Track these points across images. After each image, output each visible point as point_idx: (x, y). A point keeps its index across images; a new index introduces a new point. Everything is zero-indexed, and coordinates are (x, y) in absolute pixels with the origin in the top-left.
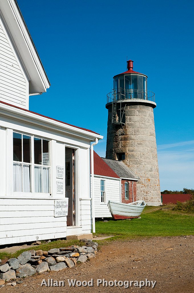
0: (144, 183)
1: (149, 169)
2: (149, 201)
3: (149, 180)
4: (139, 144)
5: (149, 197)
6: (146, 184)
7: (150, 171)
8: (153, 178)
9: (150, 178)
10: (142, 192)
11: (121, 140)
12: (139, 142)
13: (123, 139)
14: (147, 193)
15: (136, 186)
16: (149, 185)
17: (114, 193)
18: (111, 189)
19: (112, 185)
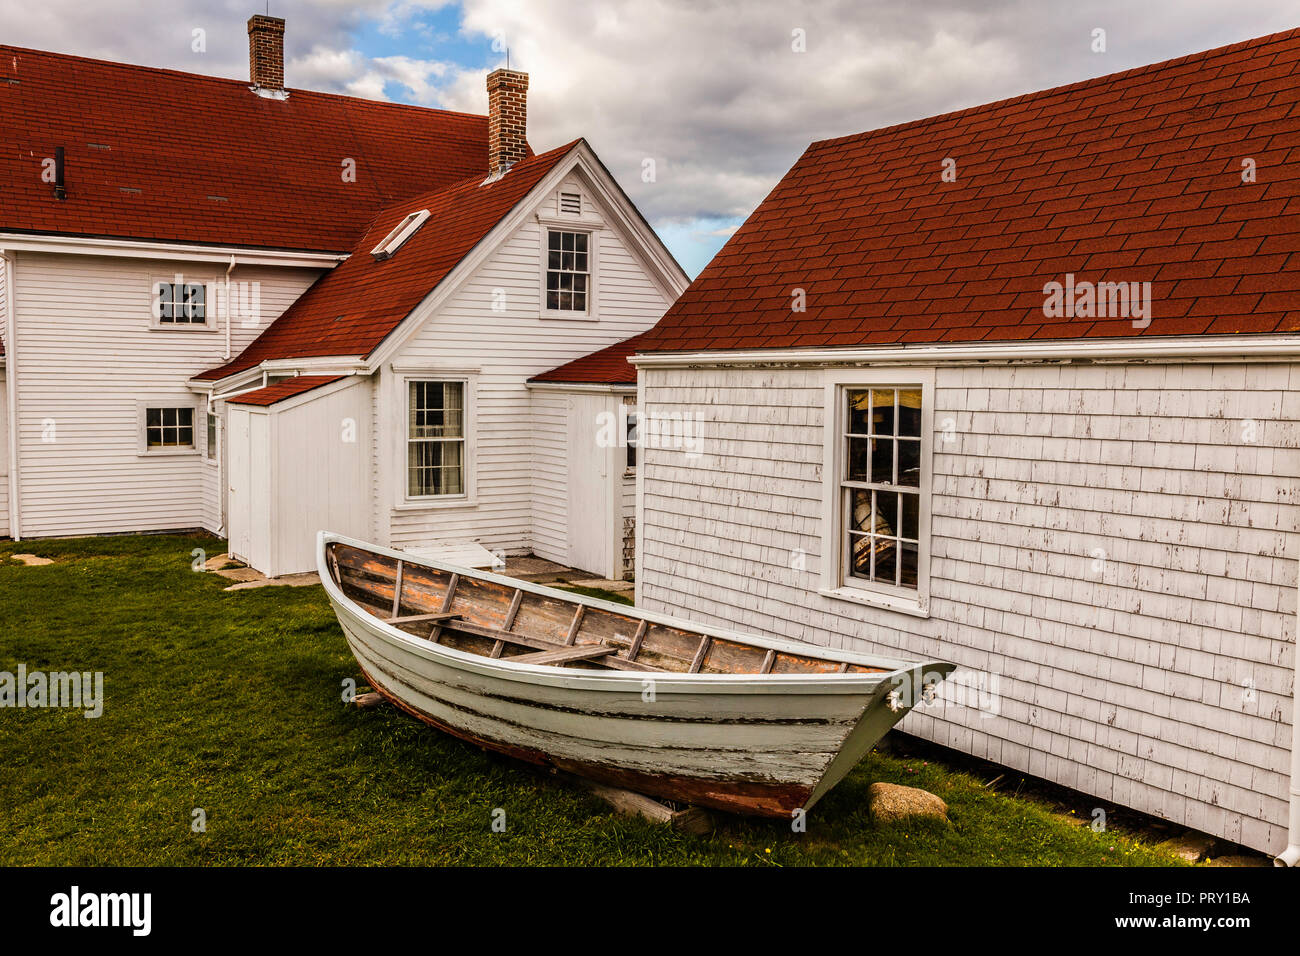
17: (1103, 523)
18: (1045, 471)
19: (1071, 426)
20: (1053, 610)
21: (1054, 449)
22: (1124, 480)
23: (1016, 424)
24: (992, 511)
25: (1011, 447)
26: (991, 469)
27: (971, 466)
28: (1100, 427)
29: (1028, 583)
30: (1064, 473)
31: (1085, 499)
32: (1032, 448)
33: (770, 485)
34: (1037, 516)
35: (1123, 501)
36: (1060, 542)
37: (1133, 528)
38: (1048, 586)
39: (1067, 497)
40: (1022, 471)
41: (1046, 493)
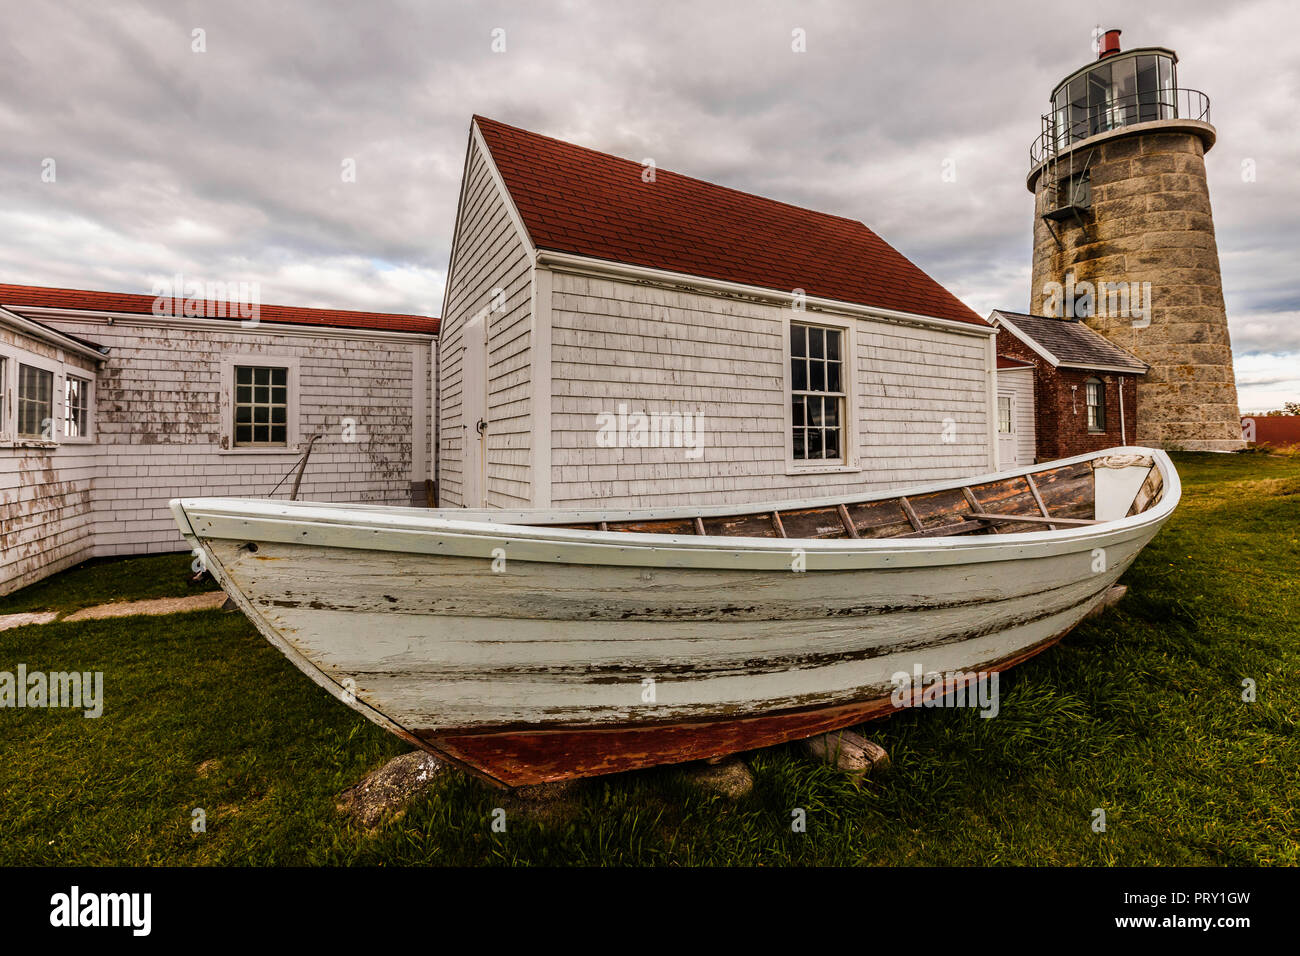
0: (1167, 379)
1: (1190, 334)
2: (1189, 435)
3: (1190, 371)
4: (1143, 261)
5: (1191, 423)
6: (1177, 384)
7: (1192, 342)
8: (1207, 362)
9: (1193, 363)
10: (1162, 410)
11: (1077, 260)
12: (1144, 256)
13: (1082, 257)
14: (1180, 411)
15: (1135, 390)
16: (1190, 384)
17: (931, 404)
18: (909, 380)
19: (917, 357)
20: (916, 451)
21: (911, 369)
23: (896, 355)
24: (887, 403)
25: (894, 367)
27: (876, 378)
28: (929, 359)
29: (905, 439)
30: (917, 381)
31: (924, 393)
32: (903, 368)
33: (733, 396)
34: (907, 404)
36: (918, 415)
38: (914, 439)
39: (919, 393)
40: (900, 380)
41: (908, 391)
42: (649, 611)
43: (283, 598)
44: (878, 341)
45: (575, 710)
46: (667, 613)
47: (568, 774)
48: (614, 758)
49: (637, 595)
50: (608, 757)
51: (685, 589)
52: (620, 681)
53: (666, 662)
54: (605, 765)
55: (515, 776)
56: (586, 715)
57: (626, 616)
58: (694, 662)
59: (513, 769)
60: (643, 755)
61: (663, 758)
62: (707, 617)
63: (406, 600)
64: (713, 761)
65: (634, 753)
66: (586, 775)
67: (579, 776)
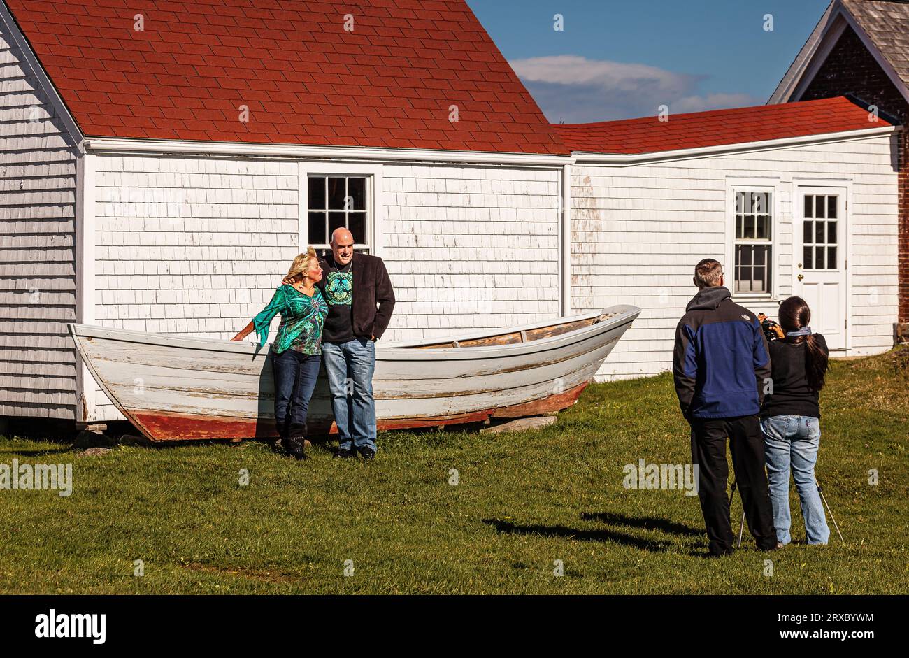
17: (477, 253)
18: (448, 227)
19: (461, 200)
21: (453, 214)
22: (487, 229)
23: (432, 200)
24: (419, 254)
26: (418, 227)
27: (407, 227)
28: (476, 200)
30: (458, 228)
31: (467, 241)
32: (441, 214)
34: (445, 254)
35: (486, 241)
37: (491, 254)
39: (461, 241)
40: (437, 227)
41: (449, 240)
42: (212, 367)
43: (97, 356)
44: (410, 185)
45: (183, 407)
46: (218, 368)
47: (177, 437)
48: (194, 432)
49: (208, 360)
50: (192, 431)
51: (225, 359)
52: (199, 396)
53: (217, 389)
54: (191, 435)
55: (158, 435)
56: (185, 409)
57: (204, 369)
58: (227, 391)
59: (157, 431)
60: (206, 432)
61: (213, 435)
62: (233, 372)
63: (133, 359)
64: (235, 440)
65: (202, 430)
66: (184, 439)
67: (181, 439)
